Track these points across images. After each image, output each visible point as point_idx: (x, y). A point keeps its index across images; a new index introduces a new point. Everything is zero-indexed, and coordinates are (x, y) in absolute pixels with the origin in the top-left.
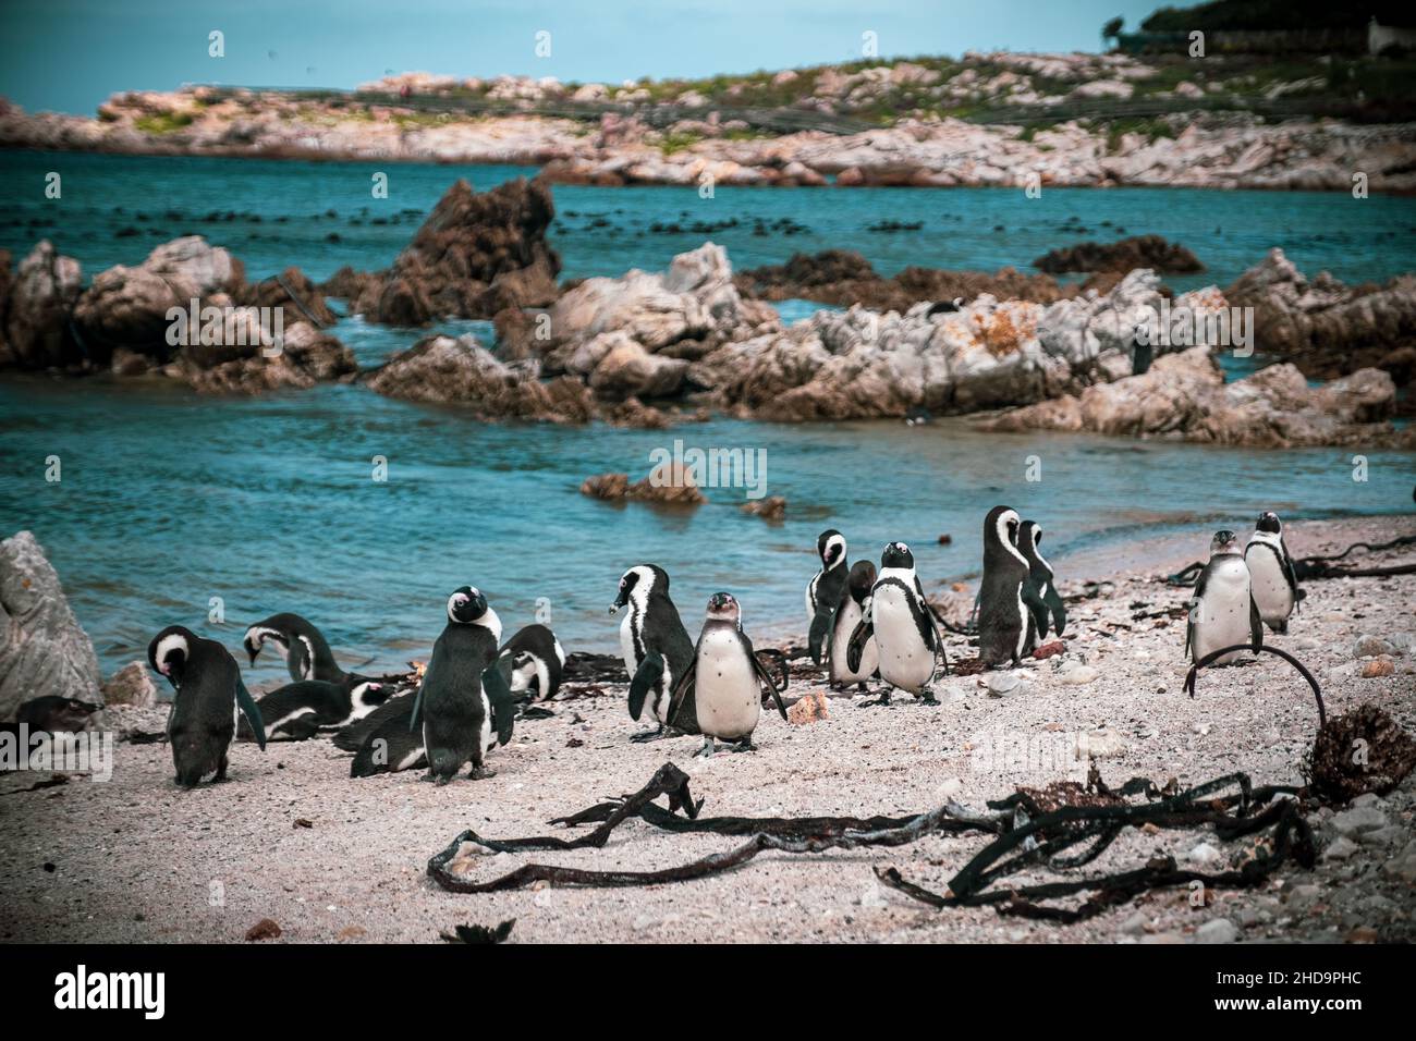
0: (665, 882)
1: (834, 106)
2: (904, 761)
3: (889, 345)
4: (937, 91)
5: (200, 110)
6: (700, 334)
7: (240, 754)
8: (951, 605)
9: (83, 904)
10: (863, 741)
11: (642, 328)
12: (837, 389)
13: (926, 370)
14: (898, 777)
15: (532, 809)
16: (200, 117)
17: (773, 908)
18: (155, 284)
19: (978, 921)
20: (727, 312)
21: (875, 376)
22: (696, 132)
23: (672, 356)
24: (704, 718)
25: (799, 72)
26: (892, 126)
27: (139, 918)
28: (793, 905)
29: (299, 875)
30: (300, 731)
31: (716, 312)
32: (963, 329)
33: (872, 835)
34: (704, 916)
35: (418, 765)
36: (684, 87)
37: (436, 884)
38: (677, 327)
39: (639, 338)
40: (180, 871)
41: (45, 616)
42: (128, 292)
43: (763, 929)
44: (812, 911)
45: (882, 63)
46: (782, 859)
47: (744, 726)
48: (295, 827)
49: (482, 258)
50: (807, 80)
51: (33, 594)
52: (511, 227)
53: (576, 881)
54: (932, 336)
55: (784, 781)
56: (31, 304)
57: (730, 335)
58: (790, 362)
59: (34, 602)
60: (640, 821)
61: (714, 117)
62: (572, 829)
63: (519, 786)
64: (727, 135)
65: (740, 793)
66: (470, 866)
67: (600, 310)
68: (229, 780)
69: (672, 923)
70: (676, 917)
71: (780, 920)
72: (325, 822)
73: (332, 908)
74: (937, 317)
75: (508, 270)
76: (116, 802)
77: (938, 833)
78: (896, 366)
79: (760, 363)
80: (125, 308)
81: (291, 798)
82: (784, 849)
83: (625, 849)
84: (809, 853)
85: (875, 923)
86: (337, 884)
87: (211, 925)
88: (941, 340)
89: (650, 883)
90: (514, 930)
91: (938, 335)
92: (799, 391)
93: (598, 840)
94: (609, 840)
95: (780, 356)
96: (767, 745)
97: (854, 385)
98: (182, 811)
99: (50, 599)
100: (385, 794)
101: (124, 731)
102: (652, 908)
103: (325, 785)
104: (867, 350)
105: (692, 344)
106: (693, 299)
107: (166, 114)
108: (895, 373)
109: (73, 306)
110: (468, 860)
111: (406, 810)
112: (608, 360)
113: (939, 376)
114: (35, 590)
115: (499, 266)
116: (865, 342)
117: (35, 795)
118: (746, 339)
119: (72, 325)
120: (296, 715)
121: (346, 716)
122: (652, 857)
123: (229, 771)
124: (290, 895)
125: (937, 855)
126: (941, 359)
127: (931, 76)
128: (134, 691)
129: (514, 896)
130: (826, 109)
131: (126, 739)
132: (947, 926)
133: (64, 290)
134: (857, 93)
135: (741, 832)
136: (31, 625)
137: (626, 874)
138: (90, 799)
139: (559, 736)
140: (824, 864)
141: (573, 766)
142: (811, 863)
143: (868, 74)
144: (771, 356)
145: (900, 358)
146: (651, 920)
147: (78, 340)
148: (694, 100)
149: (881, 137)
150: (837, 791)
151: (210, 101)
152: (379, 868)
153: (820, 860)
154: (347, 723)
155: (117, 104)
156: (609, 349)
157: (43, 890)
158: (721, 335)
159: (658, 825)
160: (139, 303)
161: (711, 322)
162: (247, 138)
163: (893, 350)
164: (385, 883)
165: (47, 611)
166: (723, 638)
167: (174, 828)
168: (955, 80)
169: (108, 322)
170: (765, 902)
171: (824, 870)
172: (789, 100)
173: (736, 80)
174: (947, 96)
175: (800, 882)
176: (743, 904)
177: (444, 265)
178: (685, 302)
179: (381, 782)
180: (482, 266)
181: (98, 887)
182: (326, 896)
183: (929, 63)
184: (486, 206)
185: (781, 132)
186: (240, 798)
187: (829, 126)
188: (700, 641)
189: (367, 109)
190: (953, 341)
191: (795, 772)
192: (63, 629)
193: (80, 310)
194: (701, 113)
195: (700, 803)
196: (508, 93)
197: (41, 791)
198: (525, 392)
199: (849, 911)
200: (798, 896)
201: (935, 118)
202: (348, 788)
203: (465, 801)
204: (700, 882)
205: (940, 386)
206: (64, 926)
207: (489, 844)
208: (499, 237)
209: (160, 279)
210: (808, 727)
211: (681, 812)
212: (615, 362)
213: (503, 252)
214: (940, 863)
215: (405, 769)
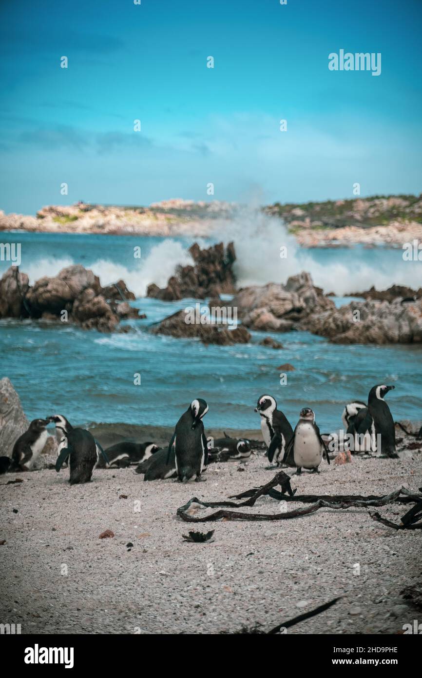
0: (279, 519)
1: (362, 216)
2: (384, 477)
3: (384, 316)
4: (408, 210)
5: (82, 214)
6: (299, 310)
7: (96, 472)
8: (409, 425)
9: (30, 525)
10: (367, 470)
11: (273, 307)
12: (360, 335)
13: (400, 327)
14: (381, 483)
15: (222, 493)
16: (81, 217)
17: (325, 529)
18: (62, 285)
19: (413, 535)
20: (311, 301)
21: (377, 330)
22: (300, 227)
23: (286, 319)
24: (297, 459)
25: (346, 201)
26: (387, 225)
27: (54, 530)
28: (334, 528)
29: (122, 515)
30: (121, 464)
31: (306, 300)
32: (417, 309)
33: (369, 502)
34: (295, 531)
35: (173, 476)
36: (294, 206)
37: (181, 519)
38: (289, 306)
39: (272, 311)
40: (71, 513)
41: (14, 414)
42: (49, 287)
43: (320, 537)
44: (342, 530)
45: (383, 197)
46: (329, 511)
47: (314, 463)
48: (120, 498)
49: (204, 277)
50: (349, 204)
51: (8, 404)
52: (217, 264)
53: (241, 518)
54: (403, 312)
55: (331, 484)
56: (7, 292)
57: (312, 311)
58: (339, 323)
59: (9, 408)
60: (268, 497)
61: (308, 220)
62: (239, 500)
63: (216, 484)
64: (313, 228)
65: (312, 488)
66: (195, 513)
67: (255, 299)
68: (92, 481)
69: (282, 534)
70: (283, 532)
71: (328, 533)
72: (133, 497)
73: (136, 527)
74: (405, 304)
75: (215, 282)
76: (43, 489)
77: (398, 503)
78: (387, 326)
79: (325, 323)
80: (48, 295)
81: (118, 488)
82: (331, 507)
83: (262, 507)
84: (341, 509)
85: (369, 535)
86: (138, 519)
87: (84, 533)
88: (407, 315)
89: (272, 519)
90: (213, 536)
91: (405, 313)
92: (343, 335)
93: (250, 503)
94: (255, 504)
95: (335, 320)
96: (324, 471)
97: (368, 333)
98: (71, 492)
99: (16, 407)
100: (159, 487)
101: (46, 465)
102: (273, 529)
103: (133, 483)
104: (374, 318)
105: (295, 314)
106: (296, 295)
107: (66, 216)
108: (386, 328)
109: (25, 294)
110: (194, 510)
111: (168, 492)
112: (258, 320)
113: (406, 329)
114: (9, 403)
115: (210, 281)
116: (373, 314)
117: (8, 486)
118: (320, 313)
119: (24, 302)
120: (120, 457)
121: (141, 458)
122: (273, 510)
123: (92, 478)
124: (118, 522)
125: (397, 511)
126: (407, 323)
127: (405, 203)
128: (51, 448)
129: (214, 523)
130: (358, 217)
131: (47, 467)
132: (400, 536)
133: (22, 286)
134: (372, 210)
135: (312, 502)
136: (7, 418)
137: (262, 515)
138: (32, 488)
139: (234, 468)
140: (348, 514)
141: (240, 478)
142: (342, 514)
143: (377, 202)
144: (331, 320)
145: (388, 321)
146: (272, 533)
147: (27, 308)
148: (298, 212)
149: (382, 230)
150: (355, 487)
151: (86, 210)
152: (156, 513)
153: (346, 512)
154: (142, 461)
155: (45, 211)
156: (259, 316)
157: (13, 519)
158: (308, 311)
159: (276, 498)
160: (54, 293)
161: (304, 305)
162: (102, 227)
163: (386, 317)
164: (159, 519)
165: (14, 412)
166: (306, 427)
167: (68, 498)
168: (416, 206)
169: (40, 301)
170: (322, 527)
171: (348, 516)
172: (341, 213)
173: (317, 204)
174: (412, 212)
175: (337, 520)
176: (312, 527)
177: (187, 279)
178: (293, 296)
179: (157, 483)
180: (203, 281)
181: (36, 519)
182: (133, 523)
183: (404, 198)
184: (206, 255)
185: (337, 227)
186: (97, 488)
187: (359, 224)
188: (296, 428)
189: (155, 214)
190: (412, 314)
191: (336, 480)
192: (21, 420)
193: (28, 295)
194: (302, 218)
195: (295, 490)
196: (217, 209)
197: (11, 484)
198: (221, 333)
199: (358, 530)
200: (336, 525)
201: (407, 222)
202: (142, 484)
203: (193, 489)
204: (294, 520)
205: (406, 335)
206: (22, 532)
207: (203, 504)
208: (212, 268)
209: (64, 283)
210: (343, 465)
211: (287, 494)
212: (261, 321)
213: (213, 275)
214: (398, 514)
215: (168, 478)
